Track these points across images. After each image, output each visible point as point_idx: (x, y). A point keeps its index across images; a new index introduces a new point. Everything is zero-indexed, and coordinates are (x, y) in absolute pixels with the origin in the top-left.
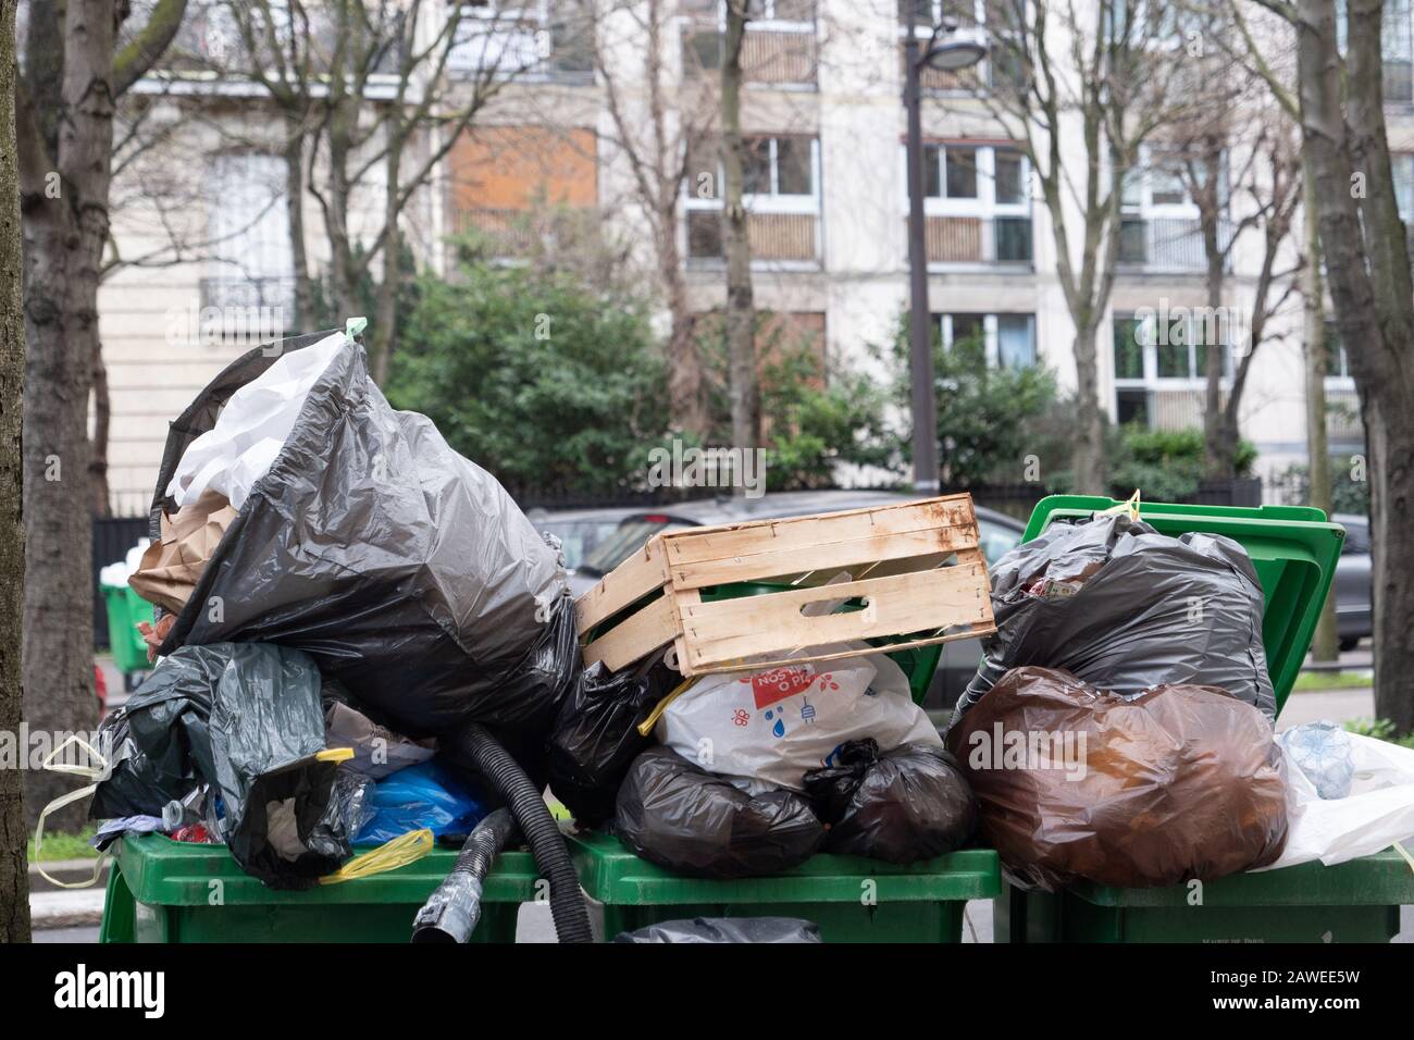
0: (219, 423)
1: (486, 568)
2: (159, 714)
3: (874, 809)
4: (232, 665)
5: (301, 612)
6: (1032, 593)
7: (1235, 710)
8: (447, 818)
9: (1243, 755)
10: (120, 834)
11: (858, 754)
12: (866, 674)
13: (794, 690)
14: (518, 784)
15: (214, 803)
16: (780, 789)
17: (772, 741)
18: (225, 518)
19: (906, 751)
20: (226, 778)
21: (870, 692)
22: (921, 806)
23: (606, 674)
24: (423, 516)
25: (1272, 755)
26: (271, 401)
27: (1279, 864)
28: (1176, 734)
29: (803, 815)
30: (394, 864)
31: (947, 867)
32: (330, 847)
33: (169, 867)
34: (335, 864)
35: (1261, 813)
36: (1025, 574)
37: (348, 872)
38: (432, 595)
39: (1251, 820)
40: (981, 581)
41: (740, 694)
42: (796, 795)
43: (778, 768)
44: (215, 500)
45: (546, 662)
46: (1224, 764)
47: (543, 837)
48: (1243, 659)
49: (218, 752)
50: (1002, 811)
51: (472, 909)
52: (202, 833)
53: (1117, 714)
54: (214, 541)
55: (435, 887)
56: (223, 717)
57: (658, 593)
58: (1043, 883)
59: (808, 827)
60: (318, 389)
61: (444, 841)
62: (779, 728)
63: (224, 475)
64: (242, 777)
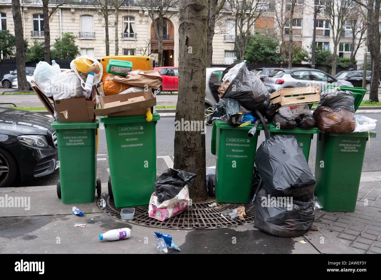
0: (229, 72)
1: (259, 91)
2: (220, 106)
3: (303, 123)
4: (229, 101)
5: (237, 95)
6: (325, 97)
7: (349, 113)
8: (253, 120)
9: (350, 119)
10: (215, 119)
11: (302, 116)
12: (304, 106)
13: (295, 108)
14: (261, 117)
15: (226, 117)
16: (292, 119)
17: (292, 114)
18: (229, 84)
19: (308, 116)
20: (228, 115)
21: (304, 108)
22: (309, 122)
23: (272, 104)
24: (252, 85)
25: (354, 119)
26: (235, 70)
27: (353, 132)
28: (342, 116)
29: (295, 123)
30: (246, 125)
31: (312, 130)
32: (239, 123)
33: (221, 124)
34: (240, 125)
35: (352, 126)
36: (325, 95)
37: (241, 126)
38: (252, 94)
39: (351, 127)
40: (319, 96)
41: (289, 108)
42: (294, 120)
43: (293, 117)
44: (228, 81)
45: (265, 102)
46: (348, 120)
47: (264, 123)
48: (351, 106)
49: (227, 112)
50: (319, 124)
51: (255, 131)
52: (225, 120)
53: (335, 113)
54: (228, 86)
55: (251, 128)
56: (228, 108)
57: (279, 96)
58: (324, 132)
59: (295, 124)
60: (241, 69)
61: (252, 123)
62: (293, 112)
63: (229, 78)
64: (229, 115)
